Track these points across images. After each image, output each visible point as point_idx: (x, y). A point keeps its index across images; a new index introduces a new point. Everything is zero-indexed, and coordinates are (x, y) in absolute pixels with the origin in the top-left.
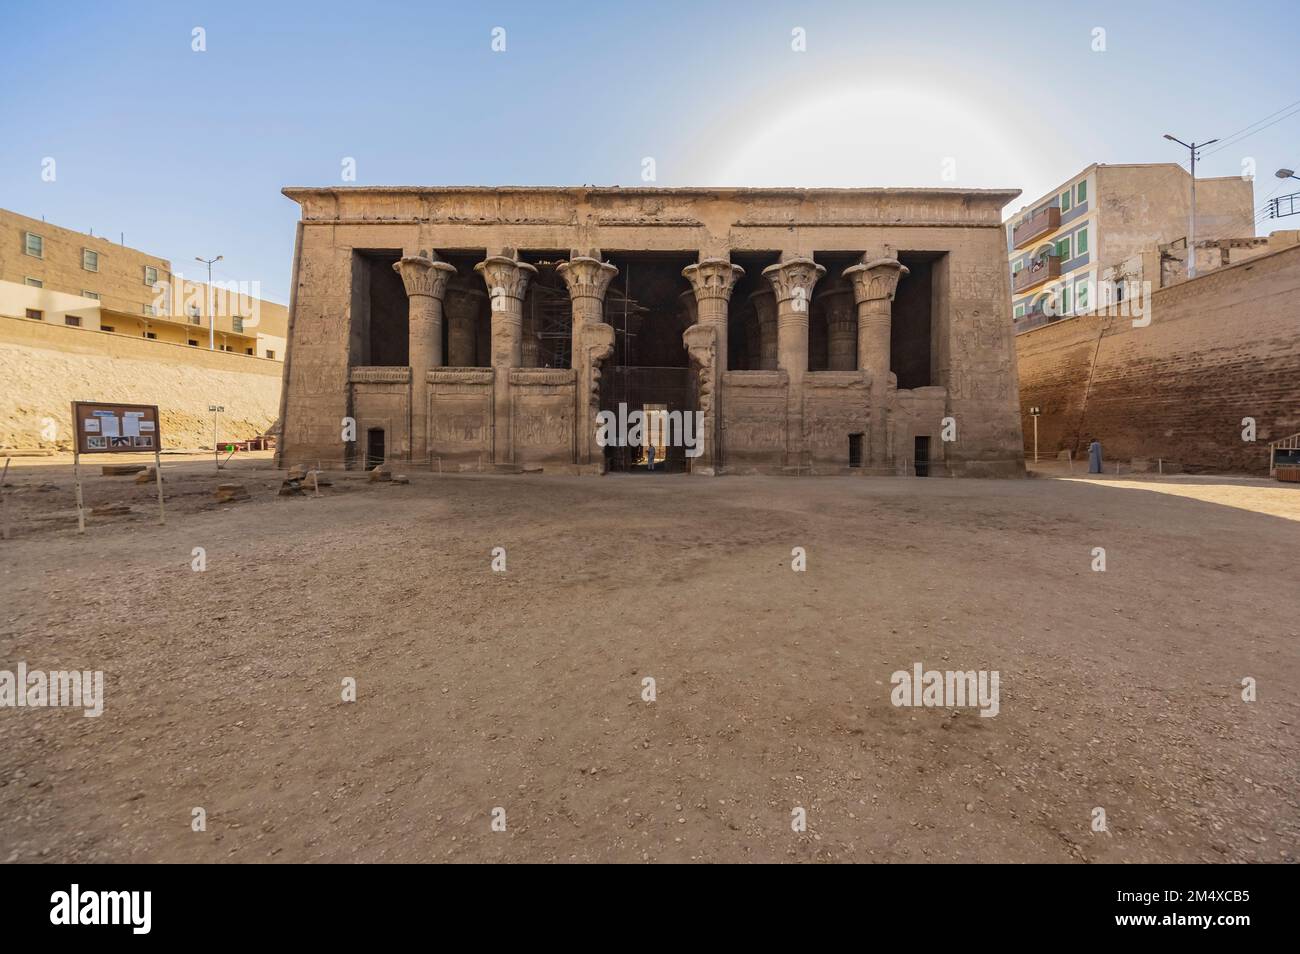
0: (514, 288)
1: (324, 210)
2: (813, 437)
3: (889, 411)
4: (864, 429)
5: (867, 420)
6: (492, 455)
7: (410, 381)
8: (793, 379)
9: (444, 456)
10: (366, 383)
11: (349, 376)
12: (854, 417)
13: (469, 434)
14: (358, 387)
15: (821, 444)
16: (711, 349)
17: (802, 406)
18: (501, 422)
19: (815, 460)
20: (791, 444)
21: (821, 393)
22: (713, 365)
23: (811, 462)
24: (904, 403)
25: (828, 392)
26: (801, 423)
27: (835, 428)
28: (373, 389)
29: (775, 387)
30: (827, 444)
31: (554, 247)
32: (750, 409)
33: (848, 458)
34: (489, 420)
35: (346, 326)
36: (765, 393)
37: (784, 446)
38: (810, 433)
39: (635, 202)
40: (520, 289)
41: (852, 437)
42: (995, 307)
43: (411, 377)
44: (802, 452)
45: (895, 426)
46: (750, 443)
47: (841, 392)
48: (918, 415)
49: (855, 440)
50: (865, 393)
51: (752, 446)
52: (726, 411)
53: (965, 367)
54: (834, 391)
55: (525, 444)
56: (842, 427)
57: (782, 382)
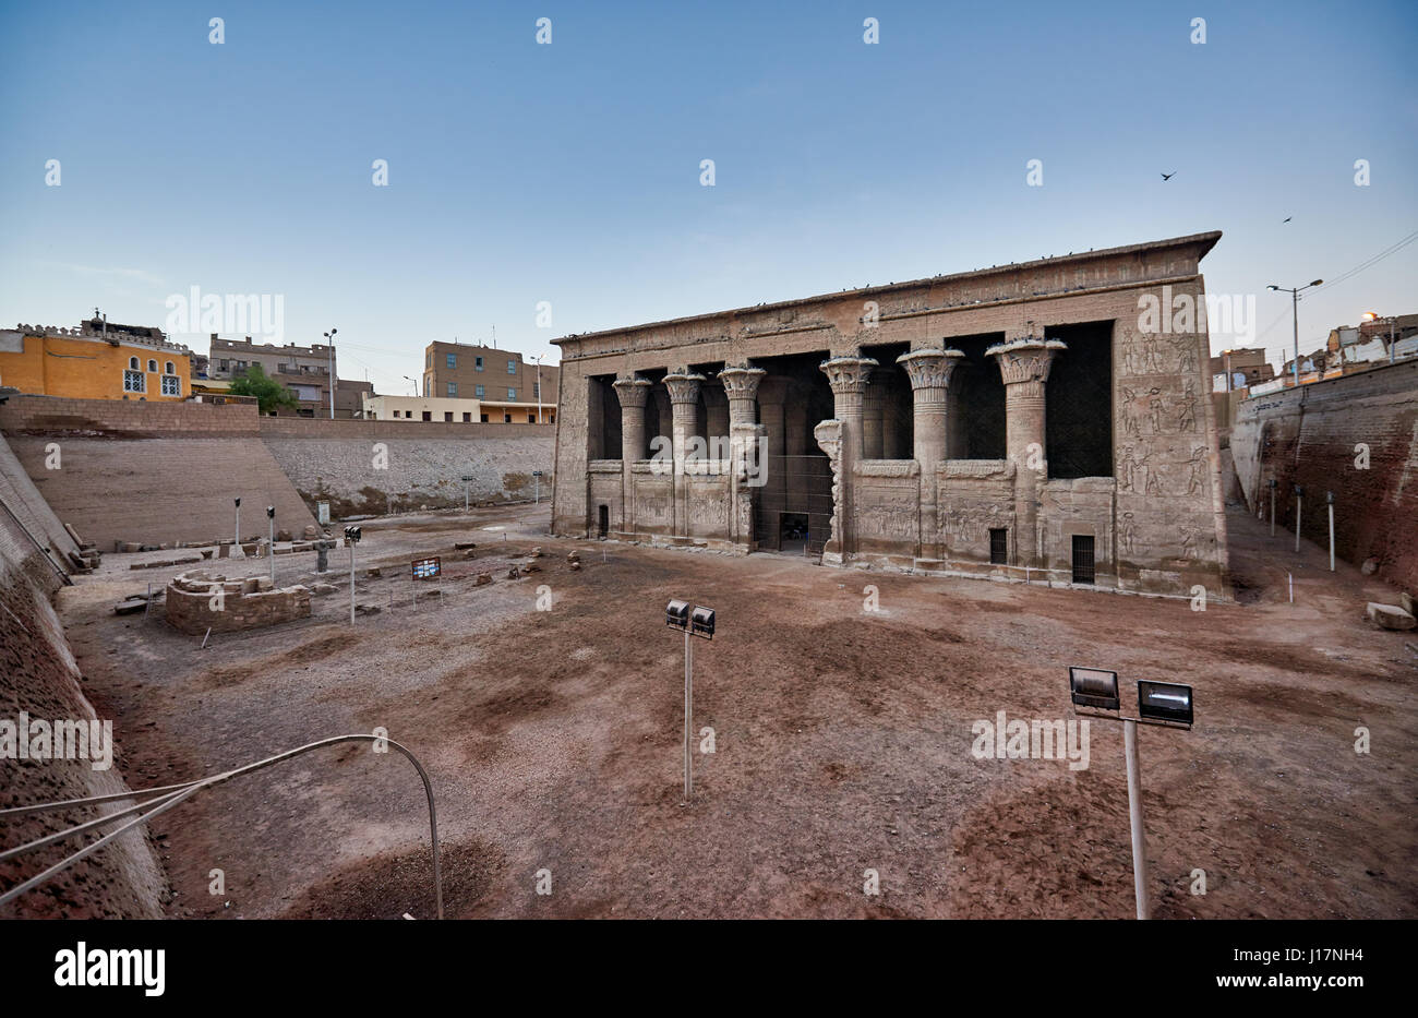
0: (686, 396)
1: (574, 352)
2: (949, 528)
3: (1040, 505)
4: (1007, 523)
5: (1011, 514)
6: (673, 531)
7: (622, 472)
8: (924, 470)
9: (642, 529)
10: (598, 473)
11: (588, 468)
12: (995, 510)
13: (658, 513)
14: (593, 475)
15: (957, 537)
16: (837, 444)
17: (936, 497)
18: (678, 503)
19: (952, 554)
20: (924, 535)
21: (955, 484)
22: (840, 459)
23: (946, 556)
24: (1058, 496)
25: (964, 483)
26: (934, 514)
27: (973, 521)
28: (601, 477)
29: (906, 478)
30: (964, 537)
31: (713, 361)
32: (881, 499)
33: (988, 554)
34: (670, 502)
35: (586, 432)
36: (896, 483)
37: (917, 537)
38: (944, 525)
39: (774, 314)
40: (691, 396)
41: (994, 532)
42: (1185, 381)
43: (623, 468)
44: (936, 544)
45: (1046, 522)
46: (882, 532)
47: (978, 484)
48: (1076, 511)
49: (998, 535)
50: (1008, 484)
51: (884, 535)
52: (857, 499)
53: (1138, 456)
54: (970, 482)
55: (695, 522)
56: (981, 520)
57: (913, 472)
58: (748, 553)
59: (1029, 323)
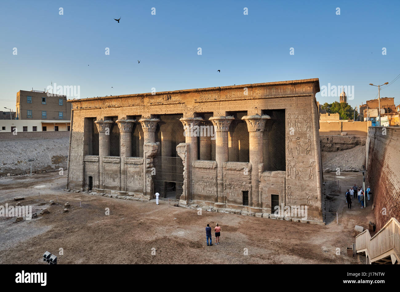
0: (126, 129)
1: (78, 106)
2: (228, 190)
3: (260, 182)
4: (248, 189)
5: (250, 185)
6: (120, 189)
7: (99, 161)
8: (218, 166)
9: (107, 187)
10: (88, 161)
11: (84, 159)
12: (244, 183)
13: (114, 180)
14: (86, 163)
15: (230, 194)
16: (185, 154)
17: (223, 177)
18: (122, 177)
19: (228, 201)
20: (219, 193)
21: (230, 172)
22: (186, 160)
23: (227, 202)
24: (266, 179)
25: (233, 172)
26: (222, 184)
27: (236, 188)
28: (90, 164)
29: (212, 169)
30: (233, 194)
31: (137, 114)
32: (203, 177)
33: (241, 201)
34: (119, 175)
35: (83, 143)
36: (208, 171)
37: (216, 194)
38: (226, 189)
39: (162, 96)
40: (128, 129)
41: (244, 192)
42: (308, 135)
43: (99, 160)
44: (223, 197)
45: (262, 189)
46: (203, 191)
47: (238, 172)
48: (272, 185)
49: (245, 194)
51: (203, 193)
52: (193, 177)
53: (292, 164)
54: (235, 172)
55: (129, 185)
56: (239, 188)
57: (214, 167)
58: (150, 200)
59: (256, 108)
